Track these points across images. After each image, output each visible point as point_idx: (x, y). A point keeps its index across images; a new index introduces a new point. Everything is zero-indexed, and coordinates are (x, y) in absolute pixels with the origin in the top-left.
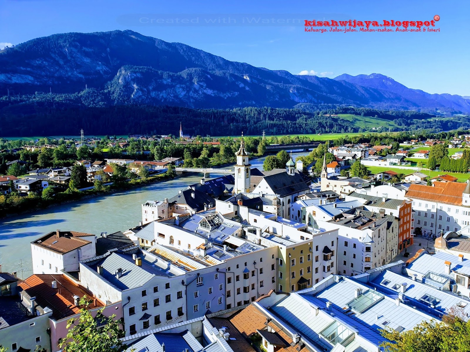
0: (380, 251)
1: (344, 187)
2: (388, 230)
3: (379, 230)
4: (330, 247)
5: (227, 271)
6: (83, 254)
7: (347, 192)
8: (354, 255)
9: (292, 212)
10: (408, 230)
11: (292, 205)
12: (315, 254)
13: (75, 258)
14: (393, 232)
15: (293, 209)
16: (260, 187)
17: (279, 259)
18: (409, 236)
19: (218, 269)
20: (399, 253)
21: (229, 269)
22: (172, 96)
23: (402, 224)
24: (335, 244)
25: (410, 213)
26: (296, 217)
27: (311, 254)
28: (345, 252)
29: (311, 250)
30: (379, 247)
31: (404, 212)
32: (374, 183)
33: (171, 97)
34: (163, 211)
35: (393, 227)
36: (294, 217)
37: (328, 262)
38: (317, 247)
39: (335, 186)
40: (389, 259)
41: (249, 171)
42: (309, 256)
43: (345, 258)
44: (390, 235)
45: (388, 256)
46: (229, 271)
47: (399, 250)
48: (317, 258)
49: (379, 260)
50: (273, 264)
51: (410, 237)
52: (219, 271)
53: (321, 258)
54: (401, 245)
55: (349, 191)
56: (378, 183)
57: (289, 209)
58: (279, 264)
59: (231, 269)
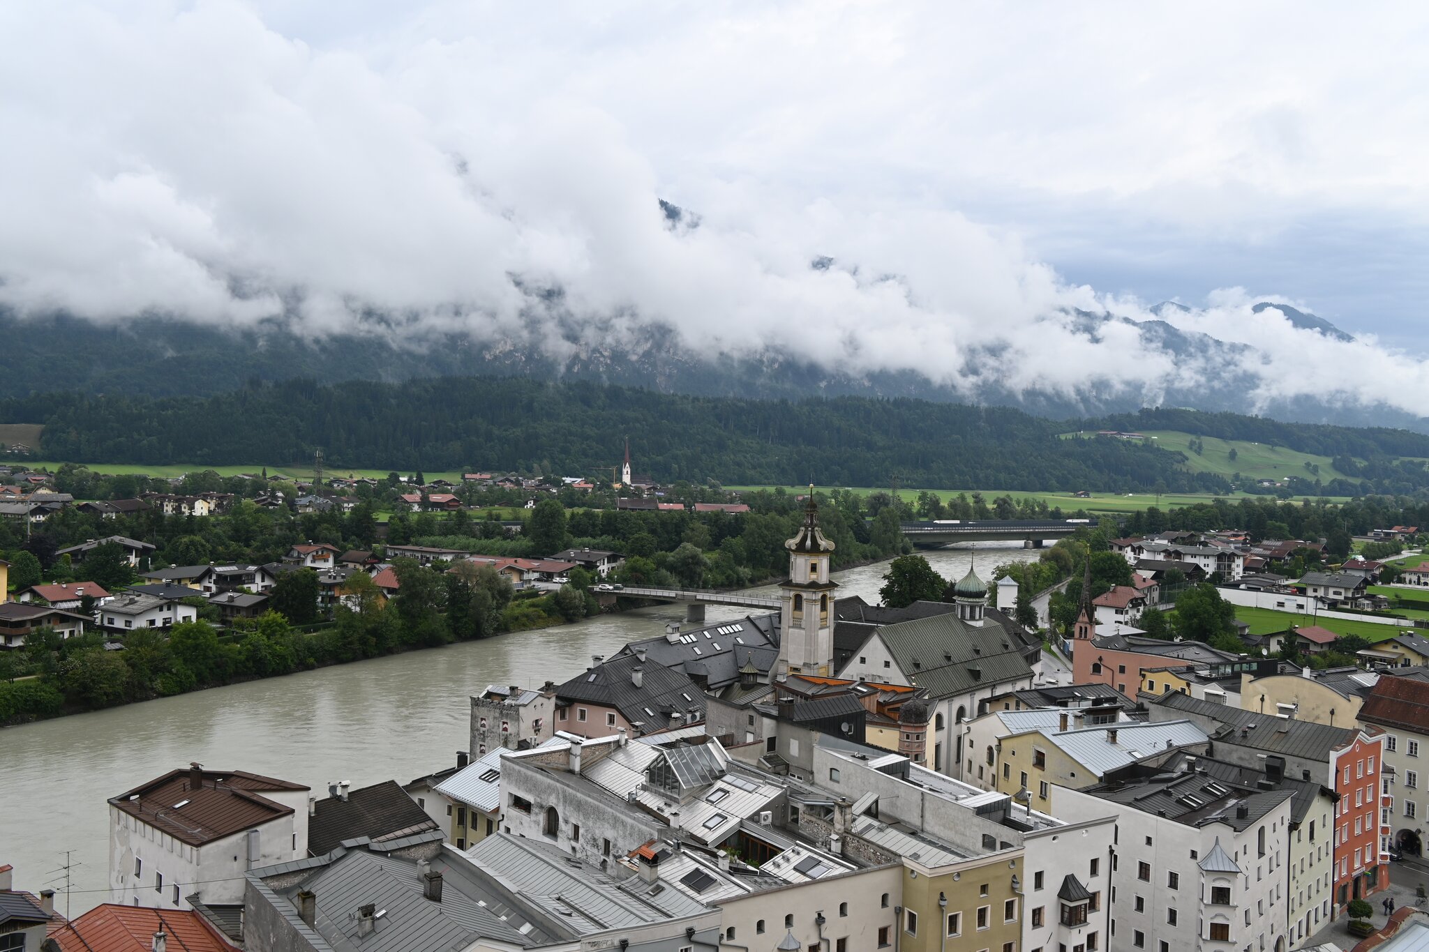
0: (1265, 904)
1: (1150, 677)
2: (1295, 833)
3: (1262, 831)
4: (1084, 878)
5: (725, 941)
6: (265, 850)
7: (1159, 691)
8: (1173, 913)
9: (967, 752)
10: (1370, 835)
11: (969, 729)
12: (1032, 899)
13: (235, 858)
14: (1312, 837)
15: (972, 742)
16: (863, 660)
17: (907, 910)
18: (1374, 859)
19: (690, 933)
20: (1337, 917)
21: (730, 932)
22: (606, 354)
23: (1345, 811)
24: (1103, 867)
25: (1374, 778)
26: (981, 768)
27: (1016, 899)
28: (1140, 901)
29: (1018, 886)
30: (1259, 891)
31: (1353, 772)
32: (1255, 666)
33: (602, 359)
34: (537, 721)
35: (1312, 824)
36: (975, 769)
37: (1075, 931)
38: (1039, 876)
39: (1122, 670)
40: (1300, 937)
41: (830, 606)
42: (1010, 906)
43: (1140, 922)
44: (1302, 849)
45: (1294, 925)
46: (731, 942)
47: (1337, 905)
48: (1037, 913)
49: (1262, 937)
50: (883, 925)
51: (1379, 861)
52: (694, 938)
53: (1051, 916)
54: (1345, 887)
55: (1167, 687)
56: (1266, 669)
57: (959, 739)
58: (906, 927)
59: (737, 933)
